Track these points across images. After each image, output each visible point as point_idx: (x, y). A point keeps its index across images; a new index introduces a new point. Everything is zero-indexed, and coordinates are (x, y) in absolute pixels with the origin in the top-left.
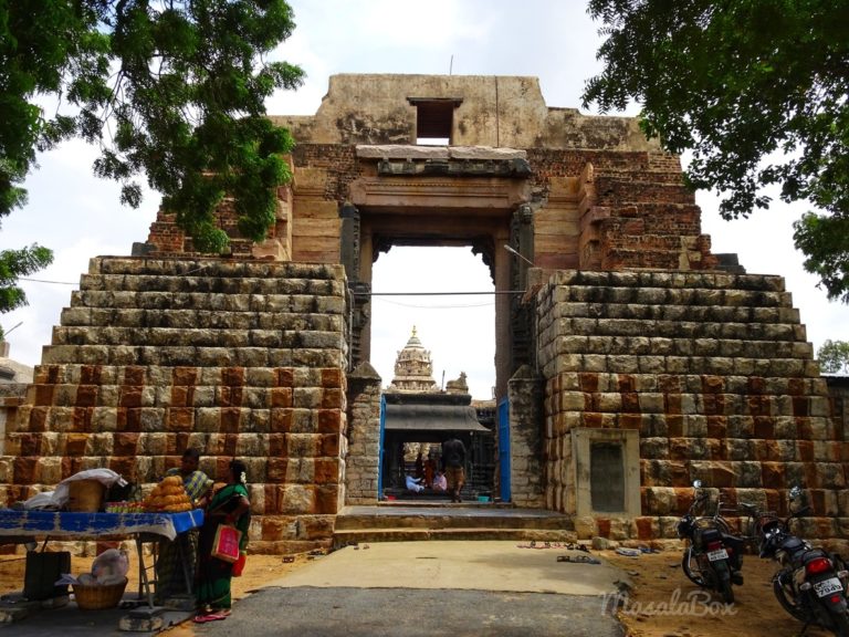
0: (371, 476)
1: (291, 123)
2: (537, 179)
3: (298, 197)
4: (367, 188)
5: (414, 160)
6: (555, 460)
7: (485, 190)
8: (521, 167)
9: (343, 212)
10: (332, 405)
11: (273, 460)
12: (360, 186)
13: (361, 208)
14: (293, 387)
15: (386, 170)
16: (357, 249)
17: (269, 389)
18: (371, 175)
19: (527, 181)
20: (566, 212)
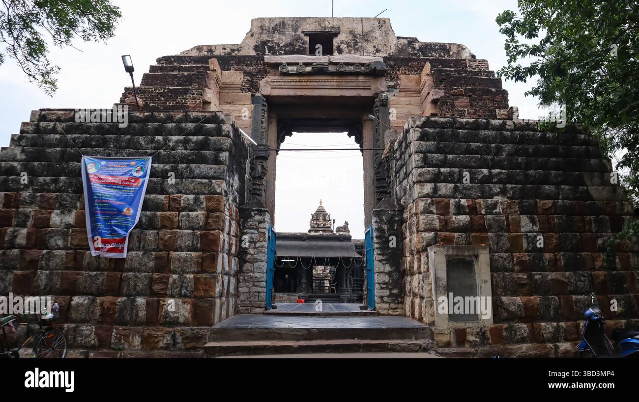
0: (260, 289)
1: (225, 49)
2: (391, 77)
3: (223, 91)
4: (272, 84)
5: (304, 64)
6: (412, 274)
7: (354, 84)
8: (380, 67)
9: (254, 100)
10: (214, 227)
11: (156, 276)
12: (267, 82)
13: (268, 98)
14: (179, 212)
15: (284, 70)
16: (265, 125)
17: (158, 213)
18: (275, 75)
19: (384, 78)
20: (412, 99)
